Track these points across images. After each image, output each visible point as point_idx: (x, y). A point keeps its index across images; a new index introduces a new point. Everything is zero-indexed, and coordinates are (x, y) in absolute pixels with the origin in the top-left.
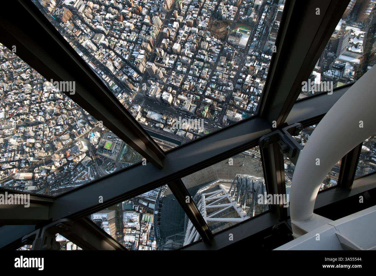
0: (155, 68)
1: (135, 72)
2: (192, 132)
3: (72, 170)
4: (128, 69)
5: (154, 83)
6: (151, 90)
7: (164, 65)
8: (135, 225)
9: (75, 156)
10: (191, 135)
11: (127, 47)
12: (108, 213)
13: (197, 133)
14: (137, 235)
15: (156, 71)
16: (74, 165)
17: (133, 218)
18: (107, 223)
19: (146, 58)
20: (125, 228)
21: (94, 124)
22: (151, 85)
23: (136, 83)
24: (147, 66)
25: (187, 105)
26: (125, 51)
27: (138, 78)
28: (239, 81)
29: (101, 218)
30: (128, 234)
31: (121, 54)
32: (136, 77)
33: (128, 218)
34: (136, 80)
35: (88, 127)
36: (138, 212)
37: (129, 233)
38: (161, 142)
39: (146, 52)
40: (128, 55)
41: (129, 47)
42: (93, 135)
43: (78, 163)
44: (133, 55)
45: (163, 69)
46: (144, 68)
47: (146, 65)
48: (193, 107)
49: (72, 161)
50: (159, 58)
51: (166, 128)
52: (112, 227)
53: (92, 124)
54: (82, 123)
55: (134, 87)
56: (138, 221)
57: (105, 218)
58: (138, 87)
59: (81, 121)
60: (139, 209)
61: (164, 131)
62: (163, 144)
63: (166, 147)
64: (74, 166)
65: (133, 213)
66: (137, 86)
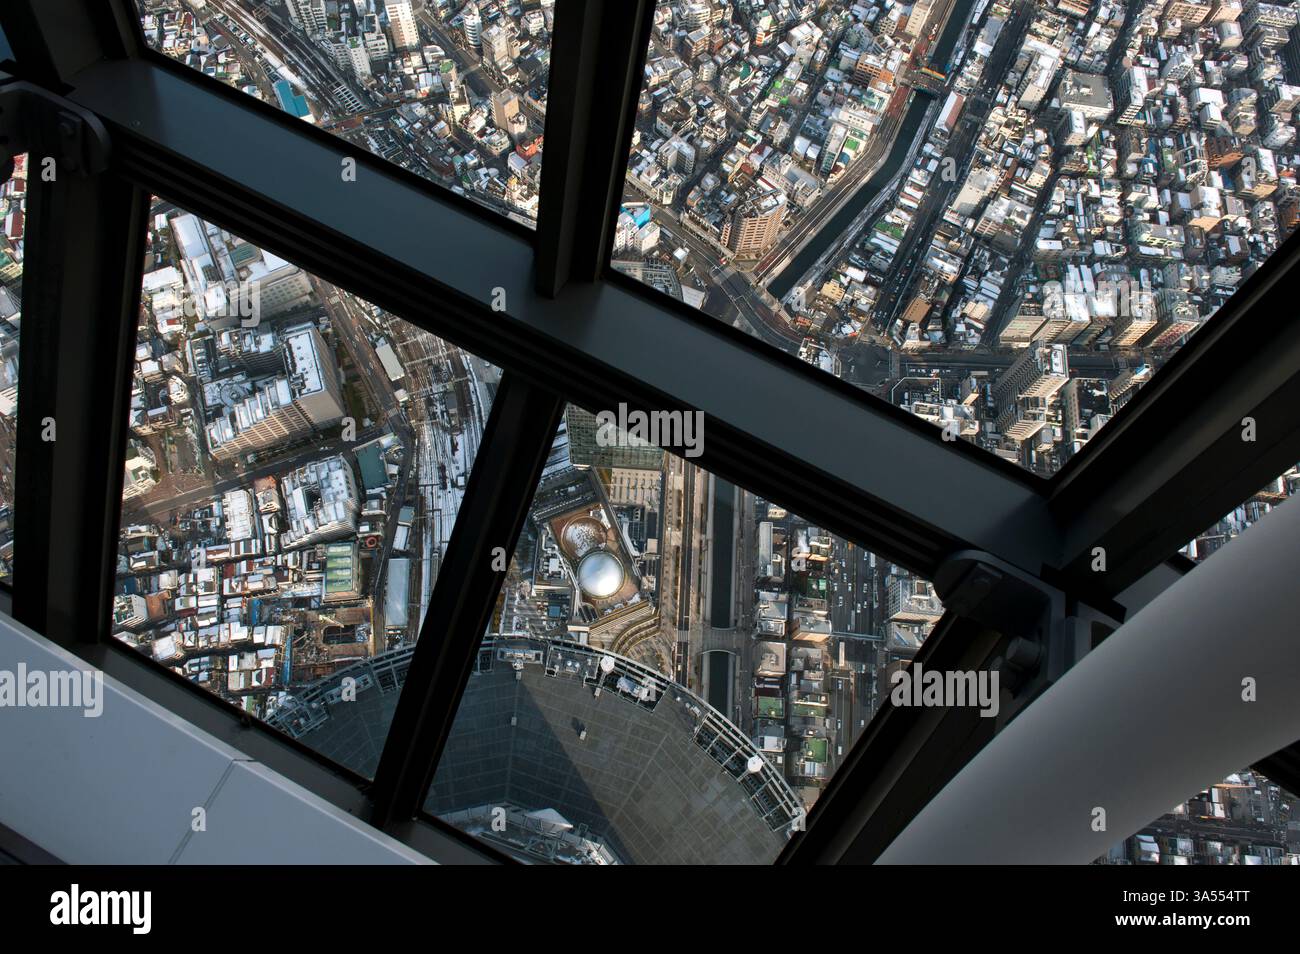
0: (1046, 390)
1: (991, 303)
2: (794, 668)
3: (467, 185)
4: (991, 269)
5: (969, 410)
6: (931, 409)
7: (1080, 430)
8: (298, 522)
9: (532, 176)
10: (777, 664)
11: (1096, 231)
12: (327, 388)
13: (795, 693)
14: (259, 541)
15: (1035, 402)
16: (491, 186)
17: (329, 508)
18: (285, 398)
19: (1081, 334)
20: (279, 483)
21: (688, 209)
22: (954, 402)
23: (939, 327)
24: (1040, 349)
25: (920, 602)
26: (1074, 226)
27: (969, 326)
28: (1144, 846)
29: (299, 370)
30: (257, 502)
31: (1052, 217)
32: (967, 320)
33: (325, 484)
34: (956, 321)
35: (668, 188)
36: (359, 519)
37: (258, 507)
38: (703, 530)
39: (1111, 323)
40: (1061, 248)
41: (1102, 237)
42: (639, 222)
43: (506, 198)
44: (1071, 267)
45: (1058, 432)
46: (1025, 340)
47: (1048, 347)
48: (918, 635)
49: (506, 173)
50: (1103, 393)
51: (775, 531)
52: (271, 423)
53: (689, 202)
54: (681, 156)
55: (916, 325)
56: (321, 528)
57: (303, 384)
58: (926, 344)
59: (688, 151)
60: (372, 520)
61: (758, 527)
62: (695, 544)
63: (683, 558)
64: (488, 187)
65: (350, 495)
66: (926, 335)
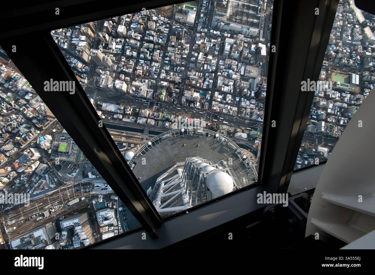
0: (101, 55)
1: (78, 62)
2: (153, 118)
3: (25, 183)
4: (70, 60)
5: (103, 72)
6: (102, 80)
7: (112, 51)
8: (111, 222)
9: (25, 166)
10: (152, 121)
11: (64, 34)
12: (78, 217)
13: (158, 118)
14: (115, 231)
15: (104, 58)
16: (27, 176)
17: (108, 215)
18: (80, 227)
19: (89, 44)
20: (102, 227)
21: (42, 127)
22: (101, 75)
23: (83, 74)
24: (91, 54)
25: (143, 91)
26: (62, 39)
27: (84, 68)
28: (192, 60)
29: (73, 224)
30: (106, 232)
31: (58, 42)
32: (82, 68)
33: (103, 216)
34: (82, 70)
35: (35, 132)
36: (112, 208)
37: (107, 231)
38: (123, 133)
39: (88, 37)
40: (67, 43)
41: (66, 33)
42: (44, 140)
43: (31, 173)
44: (72, 42)
45: (111, 55)
46: (89, 57)
47: (91, 52)
48: (150, 93)
49: (23, 173)
50: (104, 44)
51: (125, 118)
52: (86, 230)
53: (40, 127)
54: (26, 127)
55: (81, 79)
56: (113, 217)
57: (77, 223)
58: (86, 78)
59: (24, 125)
60: (113, 205)
61: (123, 121)
62: (125, 135)
63: (128, 137)
64: (27, 177)
65: (106, 210)
66: (84, 78)
